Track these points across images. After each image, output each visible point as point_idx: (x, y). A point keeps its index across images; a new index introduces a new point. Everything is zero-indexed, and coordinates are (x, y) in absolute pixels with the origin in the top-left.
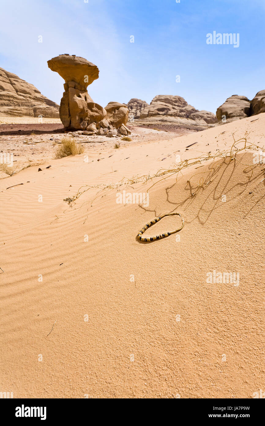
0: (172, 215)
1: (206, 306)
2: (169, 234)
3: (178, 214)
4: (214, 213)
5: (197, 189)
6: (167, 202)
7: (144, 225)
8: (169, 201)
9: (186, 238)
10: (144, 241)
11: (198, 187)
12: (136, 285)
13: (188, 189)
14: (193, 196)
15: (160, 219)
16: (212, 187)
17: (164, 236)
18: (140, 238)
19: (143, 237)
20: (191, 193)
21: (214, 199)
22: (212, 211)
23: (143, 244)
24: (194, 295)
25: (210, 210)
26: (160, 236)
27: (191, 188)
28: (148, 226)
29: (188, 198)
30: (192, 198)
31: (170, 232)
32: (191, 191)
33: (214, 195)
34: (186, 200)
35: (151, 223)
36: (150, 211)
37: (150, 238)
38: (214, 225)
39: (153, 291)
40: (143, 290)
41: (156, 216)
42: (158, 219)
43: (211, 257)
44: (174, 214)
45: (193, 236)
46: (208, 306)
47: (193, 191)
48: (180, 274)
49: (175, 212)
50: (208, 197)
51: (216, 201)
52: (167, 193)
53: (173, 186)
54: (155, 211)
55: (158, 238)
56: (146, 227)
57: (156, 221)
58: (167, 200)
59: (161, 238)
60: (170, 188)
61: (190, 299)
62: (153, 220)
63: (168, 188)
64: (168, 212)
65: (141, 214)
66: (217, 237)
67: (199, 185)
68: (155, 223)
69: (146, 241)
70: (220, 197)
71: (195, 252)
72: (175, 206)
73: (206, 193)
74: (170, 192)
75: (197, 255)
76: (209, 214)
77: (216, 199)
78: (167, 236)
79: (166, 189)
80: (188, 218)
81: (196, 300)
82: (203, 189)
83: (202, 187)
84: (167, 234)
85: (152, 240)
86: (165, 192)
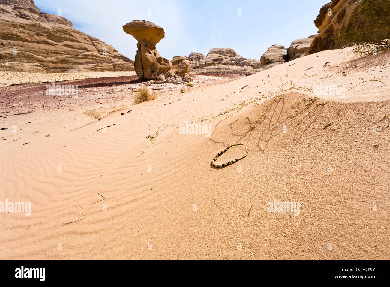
0: (237, 145)
1: (274, 216)
2: (237, 160)
3: (242, 144)
4: (271, 142)
5: (255, 123)
6: (232, 135)
7: (216, 154)
8: (233, 134)
9: (250, 163)
10: (217, 167)
11: (255, 121)
12: (215, 202)
13: (248, 124)
14: (252, 129)
15: (228, 149)
16: (267, 121)
17: (233, 162)
18: (214, 165)
19: (216, 164)
20: (251, 126)
21: (270, 131)
22: (269, 140)
23: (217, 170)
24: (263, 208)
25: (268, 139)
26: (230, 162)
27: (250, 123)
28: (219, 155)
29: (249, 131)
30: (252, 131)
31: (238, 159)
32: (250, 125)
33: (269, 127)
34: (247, 133)
35: (221, 152)
36: (219, 143)
37: (222, 165)
38: (272, 151)
39: (230, 206)
40: (222, 206)
41: (225, 147)
42: (226, 148)
43: (273, 177)
44: (239, 144)
45: (256, 161)
46: (275, 216)
47: (252, 125)
48: (250, 191)
49: (239, 143)
50: (265, 129)
51: (271, 132)
52: (231, 128)
53: (235, 122)
54: (223, 143)
55: (228, 164)
56: (217, 156)
57: (225, 151)
58: (232, 133)
59: (231, 164)
60: (234, 123)
61: (260, 211)
62: (222, 150)
63: (232, 124)
64: (234, 143)
65: (212, 145)
66: (276, 160)
67: (256, 120)
68: (224, 152)
69: (218, 167)
70: (274, 129)
71: (259, 173)
72: (239, 138)
73: (263, 126)
74: (233, 127)
75: (261, 176)
76: (267, 142)
77: (271, 131)
78: (236, 162)
79: (230, 125)
80: (250, 146)
81: (265, 211)
82: (260, 123)
83: (258, 121)
84: (235, 160)
85: (223, 166)
86: (230, 127)
